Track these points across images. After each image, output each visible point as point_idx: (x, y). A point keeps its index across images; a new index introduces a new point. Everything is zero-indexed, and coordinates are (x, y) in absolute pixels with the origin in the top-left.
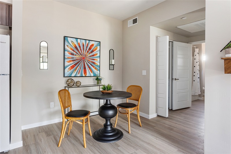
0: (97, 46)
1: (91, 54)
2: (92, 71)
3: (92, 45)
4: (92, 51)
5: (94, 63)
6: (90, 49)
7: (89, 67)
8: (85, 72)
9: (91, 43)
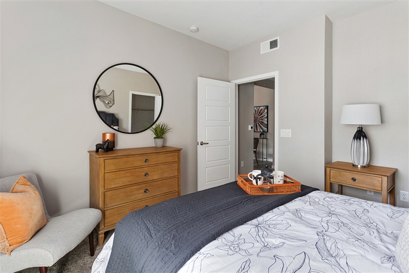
0: (264, 110)
1: (261, 116)
2: (261, 128)
3: (262, 109)
4: (262, 114)
5: (263, 122)
6: (260, 113)
7: (260, 126)
8: (257, 129)
9: (261, 108)
